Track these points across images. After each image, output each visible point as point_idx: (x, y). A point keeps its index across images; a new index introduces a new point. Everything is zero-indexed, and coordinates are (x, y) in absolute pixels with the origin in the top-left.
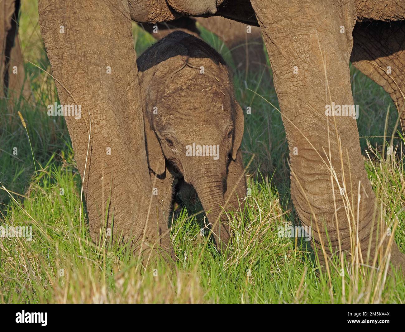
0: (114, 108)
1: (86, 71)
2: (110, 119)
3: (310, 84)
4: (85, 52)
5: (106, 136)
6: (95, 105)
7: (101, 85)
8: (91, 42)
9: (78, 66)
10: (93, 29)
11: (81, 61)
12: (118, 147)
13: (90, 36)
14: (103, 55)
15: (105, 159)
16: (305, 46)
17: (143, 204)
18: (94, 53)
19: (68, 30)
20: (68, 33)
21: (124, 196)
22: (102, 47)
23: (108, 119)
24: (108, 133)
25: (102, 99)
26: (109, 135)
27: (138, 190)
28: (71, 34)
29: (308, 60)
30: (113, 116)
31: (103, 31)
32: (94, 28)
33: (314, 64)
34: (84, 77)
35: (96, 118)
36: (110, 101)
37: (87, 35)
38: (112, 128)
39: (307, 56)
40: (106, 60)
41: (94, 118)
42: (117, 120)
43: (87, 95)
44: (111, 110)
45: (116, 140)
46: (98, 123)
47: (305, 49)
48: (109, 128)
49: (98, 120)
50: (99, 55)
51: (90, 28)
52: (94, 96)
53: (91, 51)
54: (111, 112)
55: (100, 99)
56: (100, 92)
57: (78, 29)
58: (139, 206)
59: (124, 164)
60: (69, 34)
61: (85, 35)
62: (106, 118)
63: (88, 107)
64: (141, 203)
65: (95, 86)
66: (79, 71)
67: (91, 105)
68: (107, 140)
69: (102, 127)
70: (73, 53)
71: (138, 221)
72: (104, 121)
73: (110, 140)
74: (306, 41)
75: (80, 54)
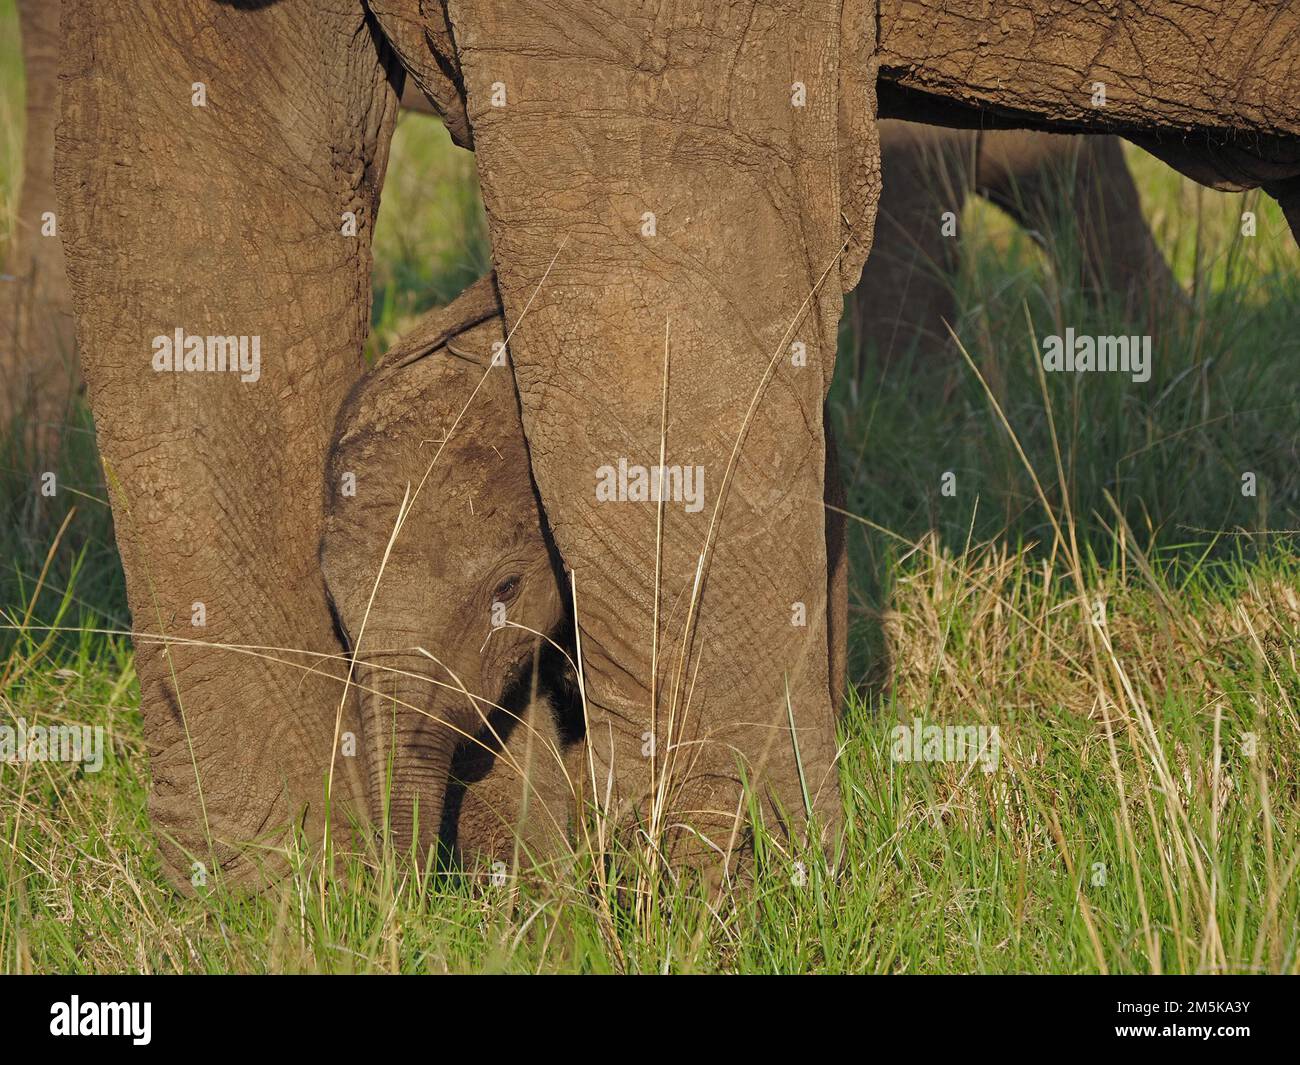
0: (214, 458)
1: (138, 337)
2: (196, 490)
3: (587, 440)
4: (137, 281)
5: (179, 536)
6: (153, 441)
7: (175, 387)
8: (161, 255)
9: (116, 319)
10: (168, 219)
11: (125, 307)
12: (213, 573)
13: (158, 239)
14: (195, 296)
15: (175, 601)
16: (582, 323)
17: (278, 742)
18: (165, 291)
19: (97, 207)
20: (97, 217)
21: (218, 716)
22: (194, 272)
23: (188, 488)
24: (186, 529)
25: (175, 429)
26: (188, 536)
27: (268, 702)
28: (105, 222)
29: (587, 367)
30: (207, 482)
31: (199, 227)
32: (173, 217)
33: (604, 381)
34: (128, 354)
35: (154, 478)
36: (200, 437)
37: (148, 235)
38: (200, 515)
39: (586, 355)
40: (203, 311)
41: (147, 479)
42: (220, 494)
43: (135, 409)
44: (200, 465)
45: (209, 552)
46: (158, 495)
47: (583, 333)
48: (191, 515)
49: (158, 486)
50: (179, 297)
51: (161, 213)
52: (152, 415)
53: (157, 284)
54: (201, 469)
55: (168, 428)
56: (170, 407)
57: (125, 213)
58: (263, 749)
59: (228, 622)
60: (100, 222)
61: (142, 236)
62: (183, 485)
63: (135, 443)
64: (270, 743)
65: (158, 386)
66: (120, 335)
67: (143, 439)
68: (182, 549)
69: (168, 508)
70: (108, 278)
71: (252, 794)
72: (176, 494)
73: (191, 550)
74: (591, 309)
75: (124, 285)
